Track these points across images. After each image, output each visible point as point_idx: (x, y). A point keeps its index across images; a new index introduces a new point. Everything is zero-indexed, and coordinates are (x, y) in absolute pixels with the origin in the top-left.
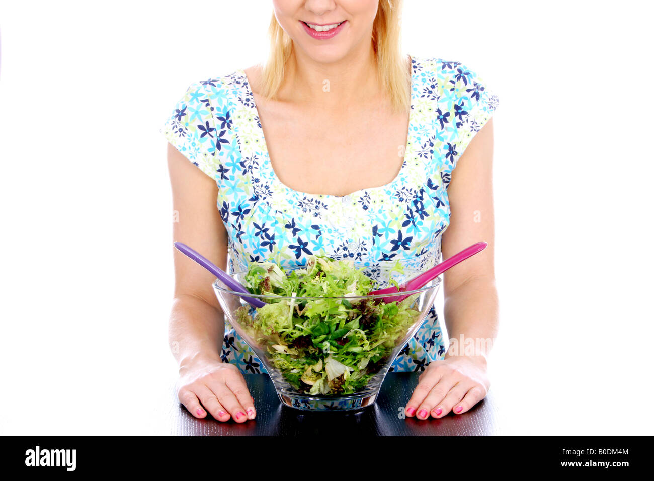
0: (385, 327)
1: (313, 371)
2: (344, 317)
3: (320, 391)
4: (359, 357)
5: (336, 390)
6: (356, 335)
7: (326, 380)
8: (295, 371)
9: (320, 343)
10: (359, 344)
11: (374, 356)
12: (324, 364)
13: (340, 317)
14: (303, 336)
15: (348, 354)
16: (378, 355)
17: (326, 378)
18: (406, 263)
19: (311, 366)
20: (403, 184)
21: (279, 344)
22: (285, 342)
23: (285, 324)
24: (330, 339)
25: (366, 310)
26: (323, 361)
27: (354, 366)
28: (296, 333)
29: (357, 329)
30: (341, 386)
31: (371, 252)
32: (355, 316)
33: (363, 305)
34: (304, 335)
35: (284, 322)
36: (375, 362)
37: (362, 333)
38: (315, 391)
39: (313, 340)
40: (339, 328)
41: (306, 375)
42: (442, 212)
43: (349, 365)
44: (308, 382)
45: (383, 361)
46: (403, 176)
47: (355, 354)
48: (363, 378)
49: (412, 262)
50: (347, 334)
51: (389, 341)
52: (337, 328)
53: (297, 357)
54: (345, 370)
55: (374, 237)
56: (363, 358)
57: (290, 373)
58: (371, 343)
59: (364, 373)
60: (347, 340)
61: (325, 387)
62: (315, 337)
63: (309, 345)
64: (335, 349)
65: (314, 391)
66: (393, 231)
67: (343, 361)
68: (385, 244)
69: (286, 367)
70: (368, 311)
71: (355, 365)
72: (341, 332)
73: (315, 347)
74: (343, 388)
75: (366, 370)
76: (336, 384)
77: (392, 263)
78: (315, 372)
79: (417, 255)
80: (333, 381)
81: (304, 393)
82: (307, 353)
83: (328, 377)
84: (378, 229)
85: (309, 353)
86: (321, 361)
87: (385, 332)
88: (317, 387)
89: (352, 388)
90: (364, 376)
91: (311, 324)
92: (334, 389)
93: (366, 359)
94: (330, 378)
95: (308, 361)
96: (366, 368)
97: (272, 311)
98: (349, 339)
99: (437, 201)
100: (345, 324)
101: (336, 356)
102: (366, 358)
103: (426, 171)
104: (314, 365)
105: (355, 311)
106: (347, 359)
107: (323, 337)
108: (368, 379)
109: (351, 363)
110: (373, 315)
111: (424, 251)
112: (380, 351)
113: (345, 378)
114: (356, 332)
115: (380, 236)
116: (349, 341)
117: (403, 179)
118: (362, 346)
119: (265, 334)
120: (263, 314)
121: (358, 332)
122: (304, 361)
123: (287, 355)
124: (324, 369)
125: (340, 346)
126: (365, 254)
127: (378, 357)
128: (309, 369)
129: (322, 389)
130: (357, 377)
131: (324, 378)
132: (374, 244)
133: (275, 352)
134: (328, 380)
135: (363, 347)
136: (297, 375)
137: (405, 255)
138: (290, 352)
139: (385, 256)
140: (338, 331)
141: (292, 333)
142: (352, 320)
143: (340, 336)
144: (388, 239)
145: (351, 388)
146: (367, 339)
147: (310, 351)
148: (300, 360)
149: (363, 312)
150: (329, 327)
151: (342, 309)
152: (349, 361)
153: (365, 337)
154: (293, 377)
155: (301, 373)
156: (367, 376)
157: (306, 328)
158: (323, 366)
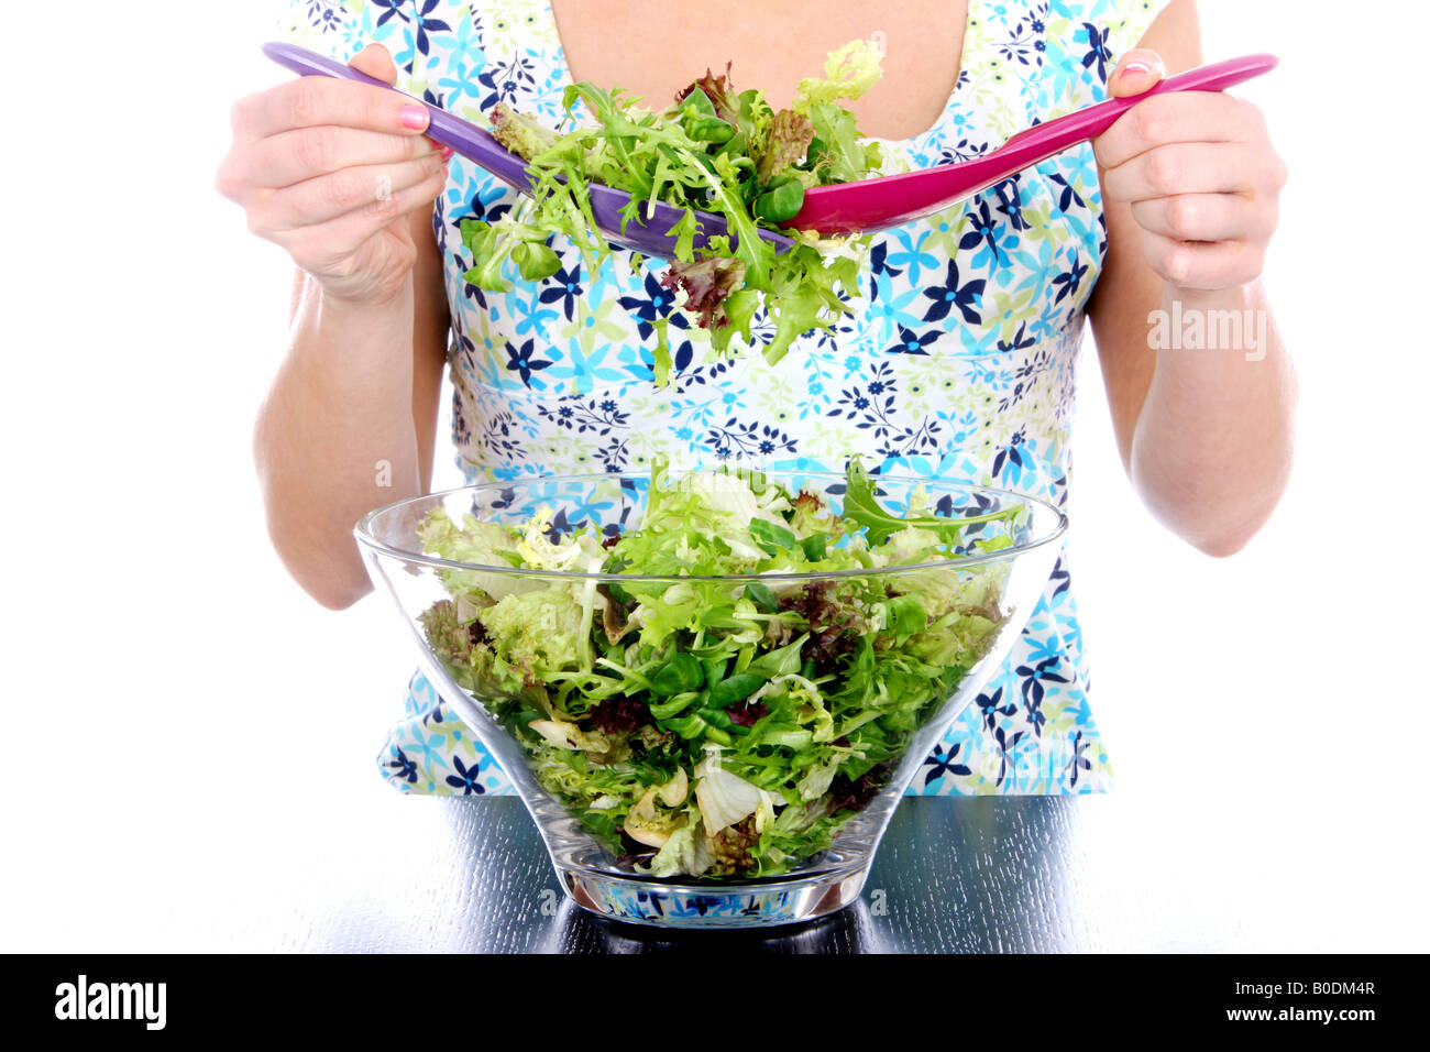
0: (883, 670)
1: (660, 804)
2: (751, 637)
3: (681, 862)
4: (800, 761)
5: (732, 861)
6: (792, 695)
7: (700, 832)
8: (603, 804)
9: (676, 716)
10: (801, 720)
11: (851, 759)
12: (691, 781)
13: (741, 639)
14: (621, 695)
15: (765, 751)
16: (862, 755)
17: (700, 825)
18: (970, 367)
19: (653, 787)
20: (960, 132)
21: (550, 720)
22: (570, 710)
23: (569, 658)
24: (707, 707)
25: (824, 614)
26: (690, 774)
27: (786, 790)
28: (599, 685)
29: (792, 676)
30: (748, 850)
31: (865, 324)
32: (788, 634)
33: (815, 599)
34: (628, 694)
35: (564, 652)
36: (853, 777)
37: (810, 689)
38: (667, 865)
39: (653, 709)
40: (737, 670)
41: (639, 814)
42: (1076, 225)
43: (772, 787)
44: (643, 836)
45: (881, 773)
46: (961, 111)
47: (787, 753)
48: (817, 827)
49: (988, 366)
50: (762, 692)
51: (897, 715)
52: (728, 673)
53: (609, 759)
54: (760, 803)
55: (876, 276)
56: (815, 766)
57: (589, 808)
58: (838, 720)
59: (820, 810)
60: (760, 710)
61: (697, 851)
62: (662, 701)
63: (645, 724)
64: (726, 738)
65: (664, 865)
66: (932, 263)
67: (751, 772)
68: (907, 298)
69: (573, 788)
70: (830, 616)
71: (790, 785)
72: (741, 685)
73: (661, 729)
74: (754, 855)
75: (827, 801)
76: (732, 844)
77: (928, 365)
78: (664, 807)
79: (1002, 347)
80: (723, 835)
81: (633, 870)
82: (637, 746)
83: (706, 823)
84: (888, 254)
85: (644, 750)
86: (681, 774)
87: (882, 687)
88: (672, 850)
89: (783, 856)
90: (820, 820)
91: (648, 660)
92: (724, 859)
93: (825, 770)
94: (714, 825)
95: (640, 773)
96: (825, 795)
97: (525, 618)
98: (769, 705)
99: (1061, 189)
100: (753, 660)
101: (729, 760)
102: (826, 764)
103: (1027, 98)
104: (660, 784)
105: (786, 617)
106: (764, 768)
107: (685, 698)
108: (833, 830)
109: (777, 779)
110: (844, 634)
111: (1025, 337)
112: (869, 745)
113: (759, 825)
114: (791, 686)
115: (894, 273)
116: (768, 714)
117: (959, 120)
118: (810, 727)
119: (508, 688)
120: (497, 629)
121: (797, 686)
122: (629, 771)
123: (577, 753)
124: (693, 799)
125: (741, 728)
126: (846, 330)
127: (863, 763)
128: (646, 798)
129: (689, 860)
130: (798, 824)
131: (692, 827)
132: (873, 298)
133: (539, 744)
134: (704, 831)
135: (813, 730)
136: (611, 816)
137: (968, 341)
138: (582, 743)
139: (908, 336)
140: (730, 681)
141: (589, 686)
142: (778, 647)
143: (737, 698)
144: (918, 285)
145: (778, 856)
146: (827, 706)
147: (646, 743)
148: (616, 767)
149: (815, 620)
150: (703, 667)
151: (746, 613)
152: (770, 773)
153: (818, 699)
154: (601, 819)
155: (623, 811)
156: (829, 820)
157: (632, 673)
158: (689, 791)
